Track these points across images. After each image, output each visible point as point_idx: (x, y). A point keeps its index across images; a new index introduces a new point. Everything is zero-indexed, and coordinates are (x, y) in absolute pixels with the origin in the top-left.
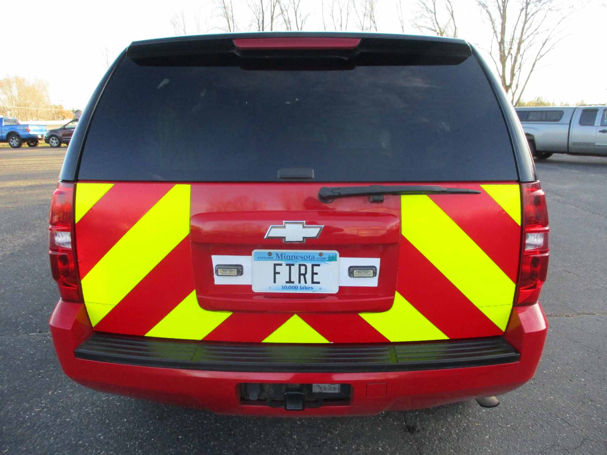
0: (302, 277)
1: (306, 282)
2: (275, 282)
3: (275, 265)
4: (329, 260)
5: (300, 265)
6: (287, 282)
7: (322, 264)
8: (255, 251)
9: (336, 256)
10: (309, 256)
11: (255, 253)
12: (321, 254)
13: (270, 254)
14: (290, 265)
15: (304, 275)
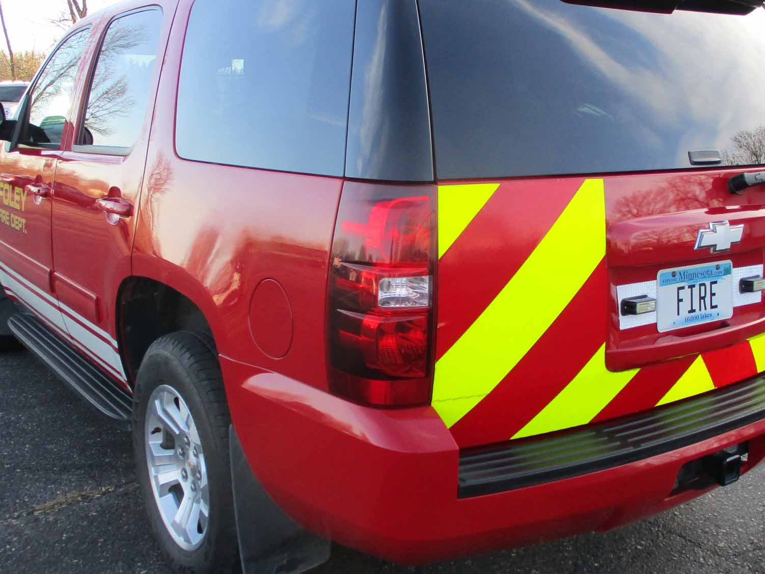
0: (702, 301)
1: (706, 309)
2: (678, 314)
3: (679, 289)
4: (725, 274)
5: (701, 285)
6: (690, 312)
7: (719, 280)
8: (660, 272)
9: (730, 267)
10: (708, 271)
11: (662, 275)
12: (718, 267)
13: (674, 274)
14: (691, 287)
15: (703, 298)
